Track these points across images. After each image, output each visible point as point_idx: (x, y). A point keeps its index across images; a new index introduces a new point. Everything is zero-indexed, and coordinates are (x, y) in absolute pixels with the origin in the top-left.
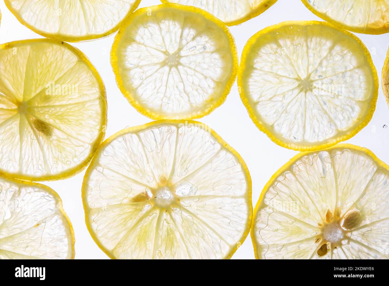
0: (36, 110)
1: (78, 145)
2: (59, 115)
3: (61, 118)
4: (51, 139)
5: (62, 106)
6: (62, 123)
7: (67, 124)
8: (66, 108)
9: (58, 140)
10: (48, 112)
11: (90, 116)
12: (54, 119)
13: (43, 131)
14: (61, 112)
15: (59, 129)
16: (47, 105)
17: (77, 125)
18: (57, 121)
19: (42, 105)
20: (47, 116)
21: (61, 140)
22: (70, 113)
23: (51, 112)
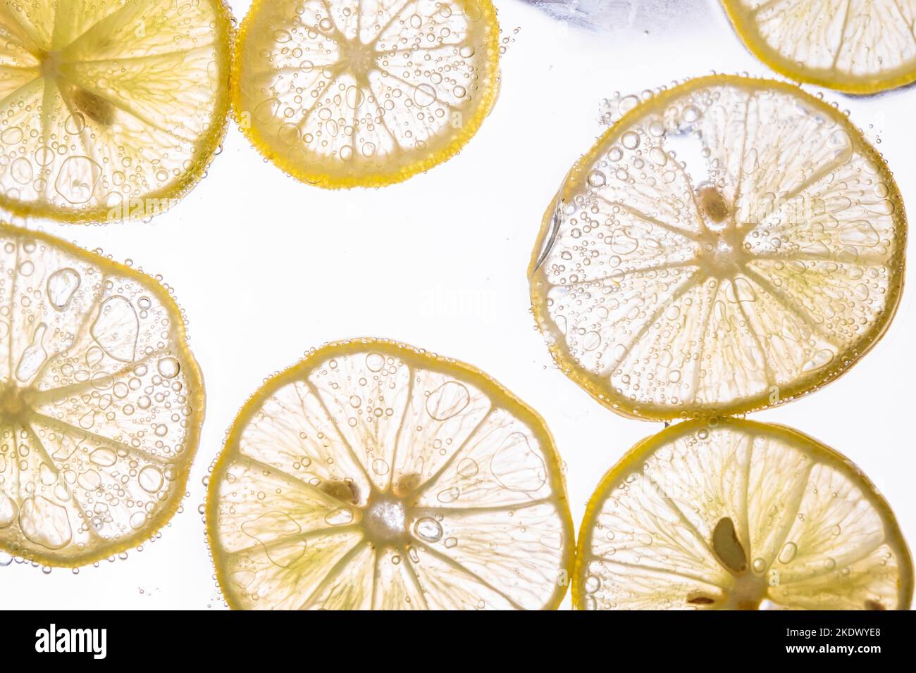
0: (78, 68)
1: (167, 145)
2: (127, 81)
3: (133, 85)
4: (109, 131)
5: (135, 60)
6: (133, 98)
7: (145, 99)
8: (142, 67)
9: (126, 133)
10: (104, 73)
11: (195, 83)
12: (116, 88)
13: (92, 115)
14: (133, 73)
15: (127, 109)
16: (102, 58)
17: (166, 103)
18: (124, 93)
19: (93, 59)
20: (101, 84)
21: (132, 134)
22: (152, 77)
23: (111, 74)
